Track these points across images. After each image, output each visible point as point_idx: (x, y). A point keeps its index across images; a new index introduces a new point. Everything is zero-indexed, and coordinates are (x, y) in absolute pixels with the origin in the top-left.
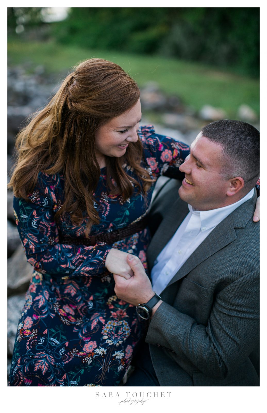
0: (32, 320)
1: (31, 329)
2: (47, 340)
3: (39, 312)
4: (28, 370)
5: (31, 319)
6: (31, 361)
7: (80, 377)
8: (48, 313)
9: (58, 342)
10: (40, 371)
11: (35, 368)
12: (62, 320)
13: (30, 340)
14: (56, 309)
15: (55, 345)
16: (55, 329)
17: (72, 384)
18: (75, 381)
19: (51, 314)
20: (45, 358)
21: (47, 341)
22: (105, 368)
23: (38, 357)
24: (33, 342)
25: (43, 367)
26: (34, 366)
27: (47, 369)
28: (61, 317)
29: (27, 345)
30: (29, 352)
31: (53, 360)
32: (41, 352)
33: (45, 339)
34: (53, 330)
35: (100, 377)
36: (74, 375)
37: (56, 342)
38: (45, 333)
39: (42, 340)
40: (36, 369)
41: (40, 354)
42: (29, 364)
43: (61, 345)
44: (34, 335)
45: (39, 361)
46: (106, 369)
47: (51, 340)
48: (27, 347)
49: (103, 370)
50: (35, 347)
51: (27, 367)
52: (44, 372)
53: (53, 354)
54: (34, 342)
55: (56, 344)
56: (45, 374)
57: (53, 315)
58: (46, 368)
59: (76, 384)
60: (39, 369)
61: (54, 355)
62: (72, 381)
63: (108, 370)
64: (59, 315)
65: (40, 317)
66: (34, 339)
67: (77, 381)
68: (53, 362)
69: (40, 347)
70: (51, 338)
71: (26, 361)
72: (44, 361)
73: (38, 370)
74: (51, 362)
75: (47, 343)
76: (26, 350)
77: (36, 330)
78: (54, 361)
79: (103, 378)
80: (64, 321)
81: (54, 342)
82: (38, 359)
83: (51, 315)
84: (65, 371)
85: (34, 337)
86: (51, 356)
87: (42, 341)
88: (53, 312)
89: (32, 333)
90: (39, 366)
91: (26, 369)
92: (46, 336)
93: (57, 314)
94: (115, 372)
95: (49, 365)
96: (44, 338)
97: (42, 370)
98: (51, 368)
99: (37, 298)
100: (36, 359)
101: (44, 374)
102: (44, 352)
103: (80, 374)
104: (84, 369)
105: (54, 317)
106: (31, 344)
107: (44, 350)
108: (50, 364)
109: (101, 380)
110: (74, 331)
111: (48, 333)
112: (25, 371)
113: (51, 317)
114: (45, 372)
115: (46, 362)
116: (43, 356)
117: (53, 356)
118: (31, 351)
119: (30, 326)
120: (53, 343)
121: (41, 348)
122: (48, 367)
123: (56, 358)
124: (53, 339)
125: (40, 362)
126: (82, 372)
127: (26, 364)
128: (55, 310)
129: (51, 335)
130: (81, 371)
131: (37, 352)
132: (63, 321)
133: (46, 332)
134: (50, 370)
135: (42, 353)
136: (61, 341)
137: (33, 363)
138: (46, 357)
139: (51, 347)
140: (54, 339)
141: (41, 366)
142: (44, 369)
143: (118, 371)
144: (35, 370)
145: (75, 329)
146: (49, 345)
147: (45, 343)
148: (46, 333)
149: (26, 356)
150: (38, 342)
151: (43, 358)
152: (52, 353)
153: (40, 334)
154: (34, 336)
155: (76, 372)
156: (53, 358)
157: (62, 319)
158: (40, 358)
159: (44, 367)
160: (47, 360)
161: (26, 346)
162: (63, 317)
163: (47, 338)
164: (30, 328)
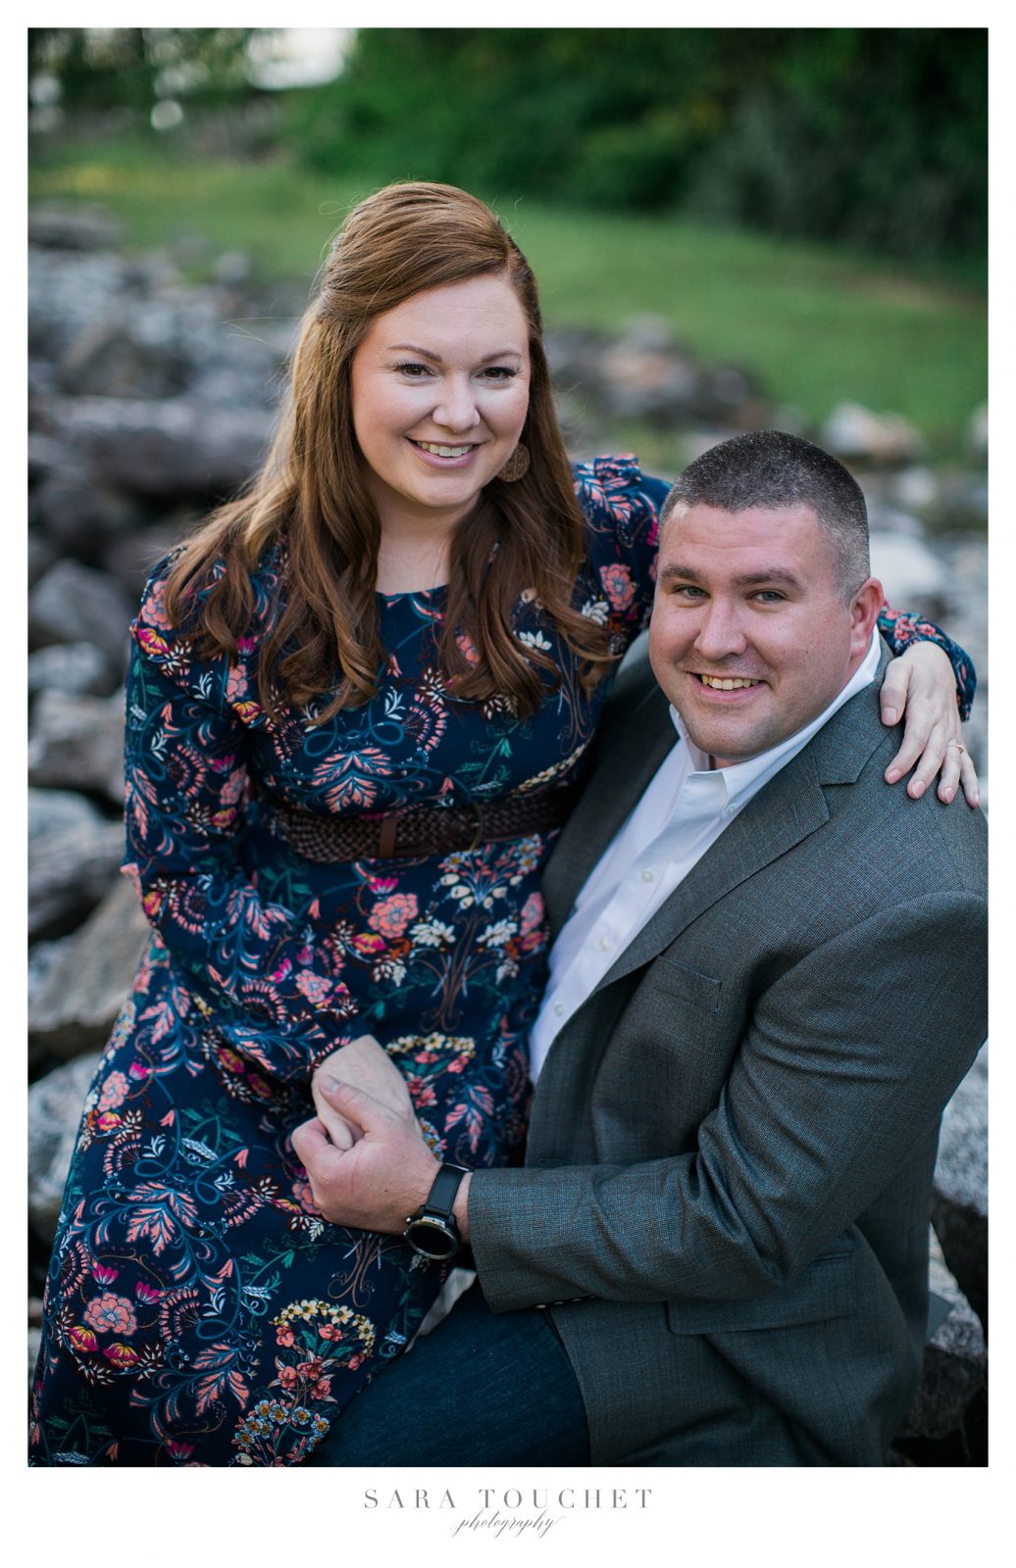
0: (127, 1082)
1: (122, 1111)
2: (175, 1145)
3: (153, 1058)
4: (107, 1239)
5: (124, 1079)
6: (117, 1211)
7: (278, 1274)
8: (180, 1060)
9: (210, 1154)
10: (145, 1243)
11: (130, 1232)
12: (227, 1084)
13: (116, 1143)
14: (210, 1047)
15: (201, 1163)
16: (199, 1111)
17: (251, 1294)
18: (263, 1286)
19: (191, 1062)
20: (165, 1204)
21: (174, 1149)
22: (367, 1254)
23: (141, 1197)
24: (125, 1149)
25: (155, 1231)
26: (126, 1227)
27: (170, 1239)
28: (225, 1076)
29: (109, 1160)
30: (113, 1181)
31: (191, 1207)
32: (151, 1184)
33: (168, 1144)
34: (193, 1115)
35: (347, 1281)
36: (258, 1268)
37: (203, 1154)
38: (168, 1125)
39: (157, 1145)
40: (133, 1235)
41: (146, 1190)
42: (109, 1219)
43: (222, 1163)
44: (130, 1128)
45: (144, 1211)
46: (369, 1256)
47: (188, 1146)
48: (108, 1167)
49: (358, 1257)
50: (133, 1166)
51: (102, 1229)
52: (159, 1246)
53: (191, 1189)
54: (131, 1150)
55: (204, 1159)
56: (161, 1252)
57: (195, 1068)
58: (167, 1236)
59: (263, 1296)
60: (142, 1235)
61: (196, 1189)
62: (254, 1285)
63: (376, 1259)
64: (219, 1067)
65: (154, 1072)
66: (129, 1141)
67: (268, 1286)
68: (191, 1215)
69: (148, 1167)
70: (187, 1140)
71: (100, 1209)
72: (160, 1211)
73: (139, 1238)
74: (184, 1217)
75: (172, 1154)
76: (104, 1175)
77: (138, 1113)
78: (194, 1214)
79: (358, 1284)
80: (233, 1089)
81: (197, 1154)
82: (139, 1205)
83: (191, 1066)
84: (229, 1251)
85: (131, 1134)
86: (184, 1196)
87: (158, 1147)
88: (198, 1056)
89: (125, 1124)
90: (142, 1227)
91: (101, 1235)
92: (169, 1132)
93: (210, 1065)
94: (400, 1269)
95: (176, 1228)
96: (163, 1141)
97: (153, 1241)
98: (182, 1236)
99: (150, 1013)
100: (136, 1205)
101: (157, 1254)
102: (162, 1183)
103: (279, 1265)
104: (296, 1250)
105: (200, 1074)
106: (120, 1156)
107: (164, 1176)
108: (179, 1223)
109: (351, 1291)
110: (262, 1127)
111: (178, 1121)
112: (98, 1241)
113: (190, 1074)
114: (162, 1248)
115: (168, 1216)
116: (159, 1195)
117: (193, 1195)
118: (120, 1179)
119: (120, 1102)
120: (194, 1158)
121: (152, 1172)
122: (173, 1232)
123: (203, 1199)
124: (193, 1142)
125: (149, 1214)
126: (288, 1259)
127: (102, 1220)
128: (207, 1050)
129: (185, 1131)
130: (285, 1256)
131: (139, 1183)
132: (230, 1086)
133: (169, 1119)
134: (179, 1242)
135: (154, 1185)
136: (222, 1151)
137: (123, 1215)
138: (167, 1199)
139: (186, 1169)
140: (197, 1143)
141: (151, 1226)
142: (161, 1238)
143: (410, 1270)
144: (128, 1240)
145: (265, 1120)
146: (178, 1162)
147: (166, 1156)
148: (171, 1124)
149: (104, 1194)
150: (142, 1151)
151: (157, 1202)
152: (190, 1184)
153: (150, 1128)
154: (129, 1131)
155: (266, 1257)
156: (191, 1200)
157: (227, 1081)
158: (149, 1202)
159: (161, 1233)
160: (170, 1208)
161: (104, 1164)
162: (231, 1076)
163: (173, 1139)
164: (118, 1108)
